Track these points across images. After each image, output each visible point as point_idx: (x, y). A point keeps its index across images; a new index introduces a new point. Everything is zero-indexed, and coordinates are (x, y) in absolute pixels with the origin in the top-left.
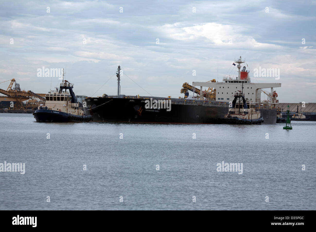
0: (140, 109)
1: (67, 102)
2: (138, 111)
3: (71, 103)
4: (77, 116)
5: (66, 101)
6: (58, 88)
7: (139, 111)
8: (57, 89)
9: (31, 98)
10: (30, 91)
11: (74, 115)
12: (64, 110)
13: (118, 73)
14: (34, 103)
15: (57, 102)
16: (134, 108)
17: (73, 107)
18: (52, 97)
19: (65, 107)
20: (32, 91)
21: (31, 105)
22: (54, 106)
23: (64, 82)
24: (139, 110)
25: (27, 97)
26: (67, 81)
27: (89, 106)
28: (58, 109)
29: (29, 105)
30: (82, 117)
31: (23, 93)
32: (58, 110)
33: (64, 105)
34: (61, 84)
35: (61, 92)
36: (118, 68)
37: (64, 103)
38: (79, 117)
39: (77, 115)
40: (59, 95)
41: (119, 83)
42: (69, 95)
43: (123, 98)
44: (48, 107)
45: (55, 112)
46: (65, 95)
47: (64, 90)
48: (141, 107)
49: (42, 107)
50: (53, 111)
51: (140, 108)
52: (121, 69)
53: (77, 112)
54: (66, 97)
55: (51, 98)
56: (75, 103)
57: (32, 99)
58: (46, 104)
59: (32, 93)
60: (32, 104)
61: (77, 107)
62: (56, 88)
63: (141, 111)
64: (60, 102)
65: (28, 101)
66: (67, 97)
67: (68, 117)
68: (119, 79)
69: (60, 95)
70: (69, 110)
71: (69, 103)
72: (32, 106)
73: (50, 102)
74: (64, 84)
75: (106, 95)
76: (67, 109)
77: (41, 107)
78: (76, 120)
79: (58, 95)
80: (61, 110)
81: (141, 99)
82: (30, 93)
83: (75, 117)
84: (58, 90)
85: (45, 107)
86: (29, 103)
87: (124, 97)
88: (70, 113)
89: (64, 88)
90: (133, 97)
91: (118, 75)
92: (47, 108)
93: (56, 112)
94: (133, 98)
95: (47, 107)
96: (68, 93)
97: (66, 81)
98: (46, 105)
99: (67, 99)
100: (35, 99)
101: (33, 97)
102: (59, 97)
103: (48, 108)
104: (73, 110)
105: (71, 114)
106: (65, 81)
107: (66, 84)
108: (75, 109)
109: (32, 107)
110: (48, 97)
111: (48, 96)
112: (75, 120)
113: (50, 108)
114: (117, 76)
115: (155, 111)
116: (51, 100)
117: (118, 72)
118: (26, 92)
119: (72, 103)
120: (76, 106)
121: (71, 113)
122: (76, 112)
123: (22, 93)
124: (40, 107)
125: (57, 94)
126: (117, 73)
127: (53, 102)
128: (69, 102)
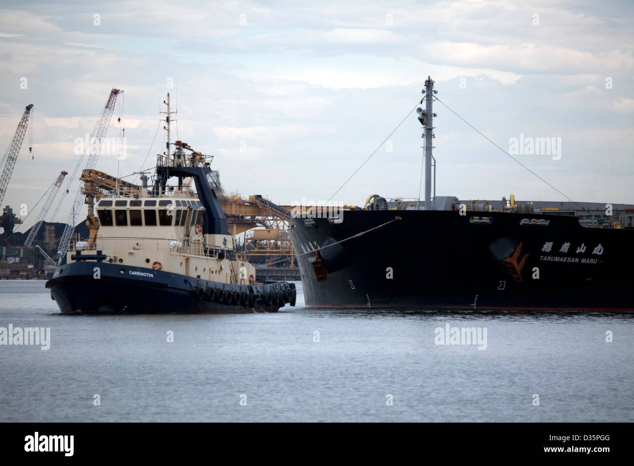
0: (516, 255)
1: (188, 228)
2: (506, 263)
3: (204, 232)
4: (227, 288)
5: (183, 224)
6: (148, 176)
7: (510, 263)
8: (145, 179)
9: (263, 223)
10: (259, 197)
11: (215, 283)
12: (173, 266)
13: (424, 107)
14: (273, 241)
15: (144, 231)
16: (494, 248)
17: (210, 252)
18: (125, 211)
19: (179, 250)
20: (264, 197)
21: (264, 248)
22: (134, 249)
23: (173, 149)
24: (511, 256)
25: (248, 218)
26: (184, 145)
27: (311, 244)
28: (148, 261)
29: (256, 250)
30: (248, 292)
31: (234, 205)
32: (149, 266)
33: (172, 243)
34: (160, 158)
35: (160, 189)
36: (424, 88)
37: (172, 234)
38: (238, 291)
39: (229, 282)
40: (153, 203)
41: (429, 149)
42: (194, 202)
43: (450, 209)
44: (109, 253)
45: (139, 274)
46: (178, 203)
47: (173, 181)
48: (521, 244)
49: (83, 253)
50: (126, 268)
51: (515, 249)
52: (436, 92)
53: (227, 270)
54: (183, 208)
55: (121, 217)
56: (220, 233)
57: (267, 227)
58: (98, 241)
59: (265, 202)
60: (266, 245)
61: (228, 251)
62: (139, 176)
63: (519, 261)
64: (159, 230)
65: (250, 233)
66: (185, 208)
67: (191, 292)
68: (429, 134)
69: (155, 201)
70: (193, 263)
71: (196, 235)
72: (266, 252)
73: (114, 230)
74: (174, 155)
75: (380, 200)
76: (187, 259)
77: (78, 252)
78: (225, 302)
79: (148, 203)
80: (160, 264)
81: (523, 211)
82: (259, 205)
83: (221, 292)
84: (149, 183)
85: (94, 253)
86: (255, 242)
87: (453, 207)
88: (199, 277)
89: (172, 176)
90: (490, 207)
91: (426, 118)
92: (104, 257)
93: (142, 274)
94: (490, 210)
95: (103, 253)
96: (192, 194)
97: (181, 145)
98: (100, 245)
99: (184, 217)
100: (278, 226)
101: (271, 218)
102: (154, 211)
103: (108, 258)
104: (212, 263)
105: (202, 278)
106: (178, 143)
107: (179, 157)
108: (221, 257)
109: (269, 257)
110: (109, 212)
111: (109, 208)
112: (219, 303)
113: (115, 257)
114: (421, 120)
115: (583, 261)
116: (122, 222)
117: (424, 103)
118: (245, 202)
119: (207, 235)
120: (223, 247)
121: (205, 277)
122: (224, 272)
123: (228, 206)
124: (74, 253)
125: (143, 200)
126: (419, 110)
127: (129, 230)
128: (193, 229)
